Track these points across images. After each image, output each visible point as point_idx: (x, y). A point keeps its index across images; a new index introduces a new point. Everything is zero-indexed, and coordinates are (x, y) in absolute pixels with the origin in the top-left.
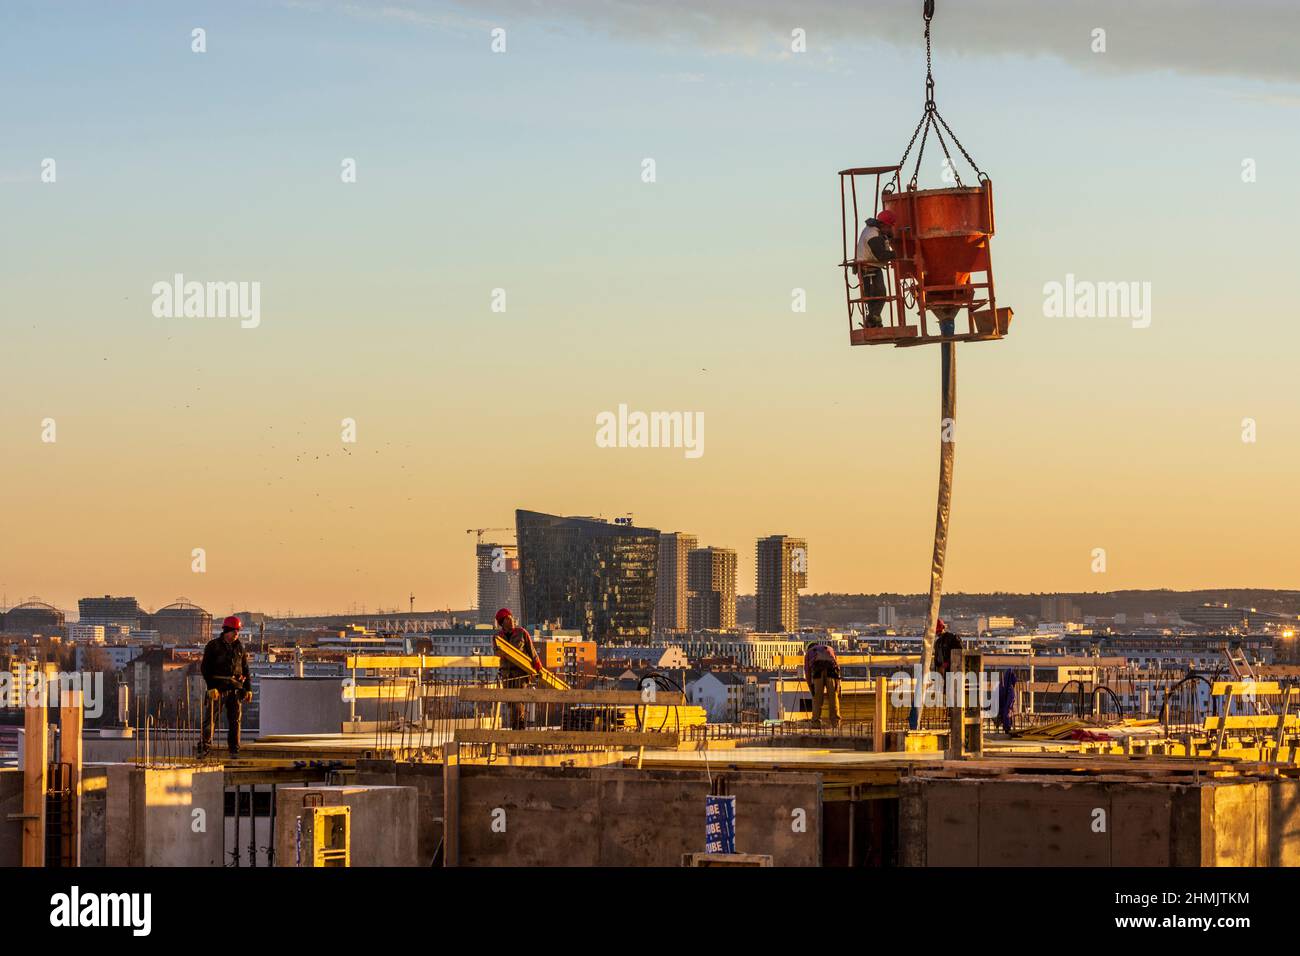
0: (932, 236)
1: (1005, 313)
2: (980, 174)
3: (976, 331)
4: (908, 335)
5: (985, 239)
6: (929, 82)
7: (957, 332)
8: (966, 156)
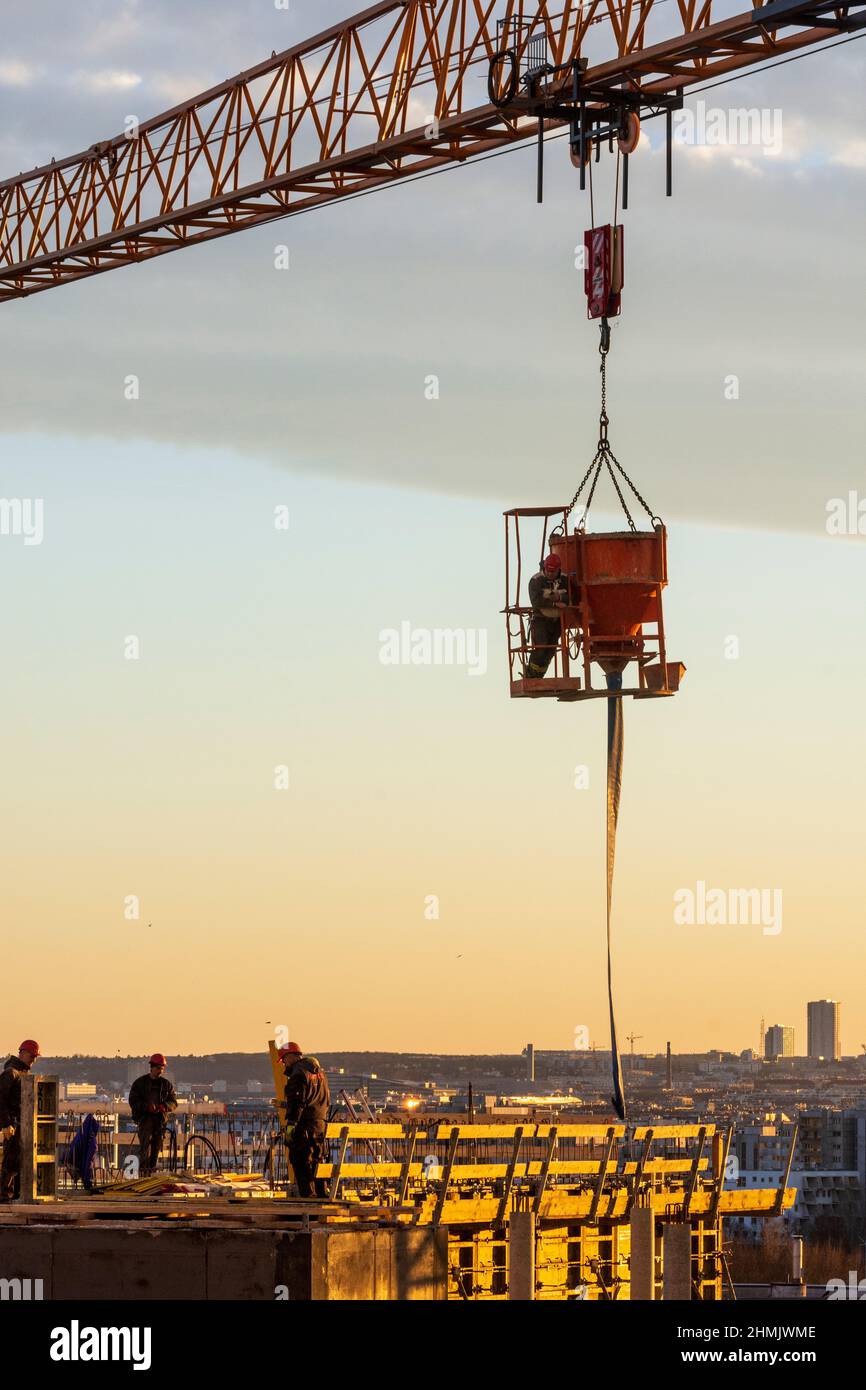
0: (598, 582)
1: (676, 668)
2: (654, 519)
3: (646, 686)
4: (570, 687)
5: (658, 589)
6: (603, 419)
7: (624, 686)
8: (640, 499)
